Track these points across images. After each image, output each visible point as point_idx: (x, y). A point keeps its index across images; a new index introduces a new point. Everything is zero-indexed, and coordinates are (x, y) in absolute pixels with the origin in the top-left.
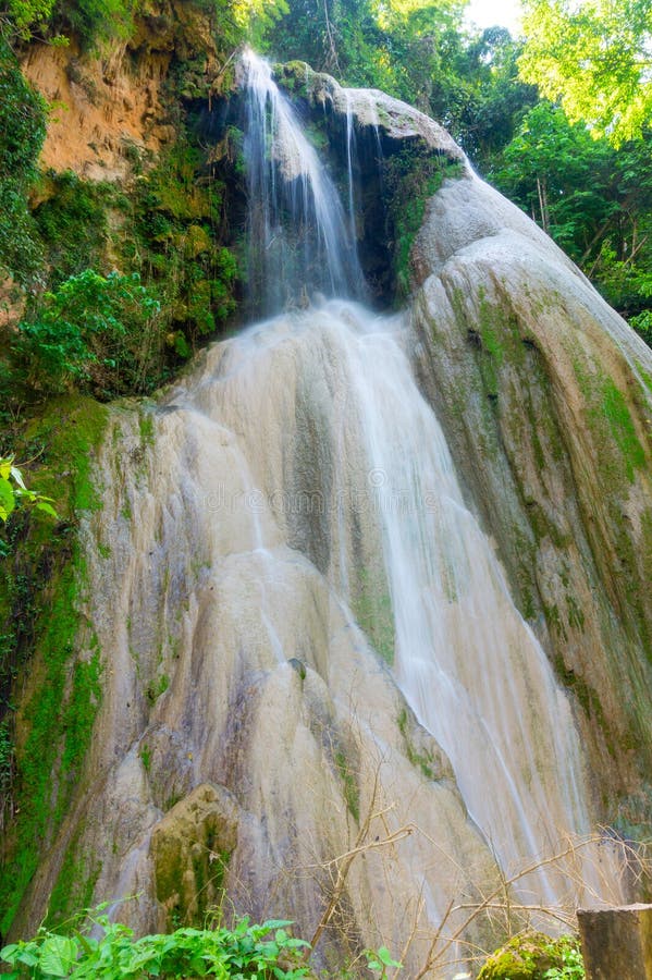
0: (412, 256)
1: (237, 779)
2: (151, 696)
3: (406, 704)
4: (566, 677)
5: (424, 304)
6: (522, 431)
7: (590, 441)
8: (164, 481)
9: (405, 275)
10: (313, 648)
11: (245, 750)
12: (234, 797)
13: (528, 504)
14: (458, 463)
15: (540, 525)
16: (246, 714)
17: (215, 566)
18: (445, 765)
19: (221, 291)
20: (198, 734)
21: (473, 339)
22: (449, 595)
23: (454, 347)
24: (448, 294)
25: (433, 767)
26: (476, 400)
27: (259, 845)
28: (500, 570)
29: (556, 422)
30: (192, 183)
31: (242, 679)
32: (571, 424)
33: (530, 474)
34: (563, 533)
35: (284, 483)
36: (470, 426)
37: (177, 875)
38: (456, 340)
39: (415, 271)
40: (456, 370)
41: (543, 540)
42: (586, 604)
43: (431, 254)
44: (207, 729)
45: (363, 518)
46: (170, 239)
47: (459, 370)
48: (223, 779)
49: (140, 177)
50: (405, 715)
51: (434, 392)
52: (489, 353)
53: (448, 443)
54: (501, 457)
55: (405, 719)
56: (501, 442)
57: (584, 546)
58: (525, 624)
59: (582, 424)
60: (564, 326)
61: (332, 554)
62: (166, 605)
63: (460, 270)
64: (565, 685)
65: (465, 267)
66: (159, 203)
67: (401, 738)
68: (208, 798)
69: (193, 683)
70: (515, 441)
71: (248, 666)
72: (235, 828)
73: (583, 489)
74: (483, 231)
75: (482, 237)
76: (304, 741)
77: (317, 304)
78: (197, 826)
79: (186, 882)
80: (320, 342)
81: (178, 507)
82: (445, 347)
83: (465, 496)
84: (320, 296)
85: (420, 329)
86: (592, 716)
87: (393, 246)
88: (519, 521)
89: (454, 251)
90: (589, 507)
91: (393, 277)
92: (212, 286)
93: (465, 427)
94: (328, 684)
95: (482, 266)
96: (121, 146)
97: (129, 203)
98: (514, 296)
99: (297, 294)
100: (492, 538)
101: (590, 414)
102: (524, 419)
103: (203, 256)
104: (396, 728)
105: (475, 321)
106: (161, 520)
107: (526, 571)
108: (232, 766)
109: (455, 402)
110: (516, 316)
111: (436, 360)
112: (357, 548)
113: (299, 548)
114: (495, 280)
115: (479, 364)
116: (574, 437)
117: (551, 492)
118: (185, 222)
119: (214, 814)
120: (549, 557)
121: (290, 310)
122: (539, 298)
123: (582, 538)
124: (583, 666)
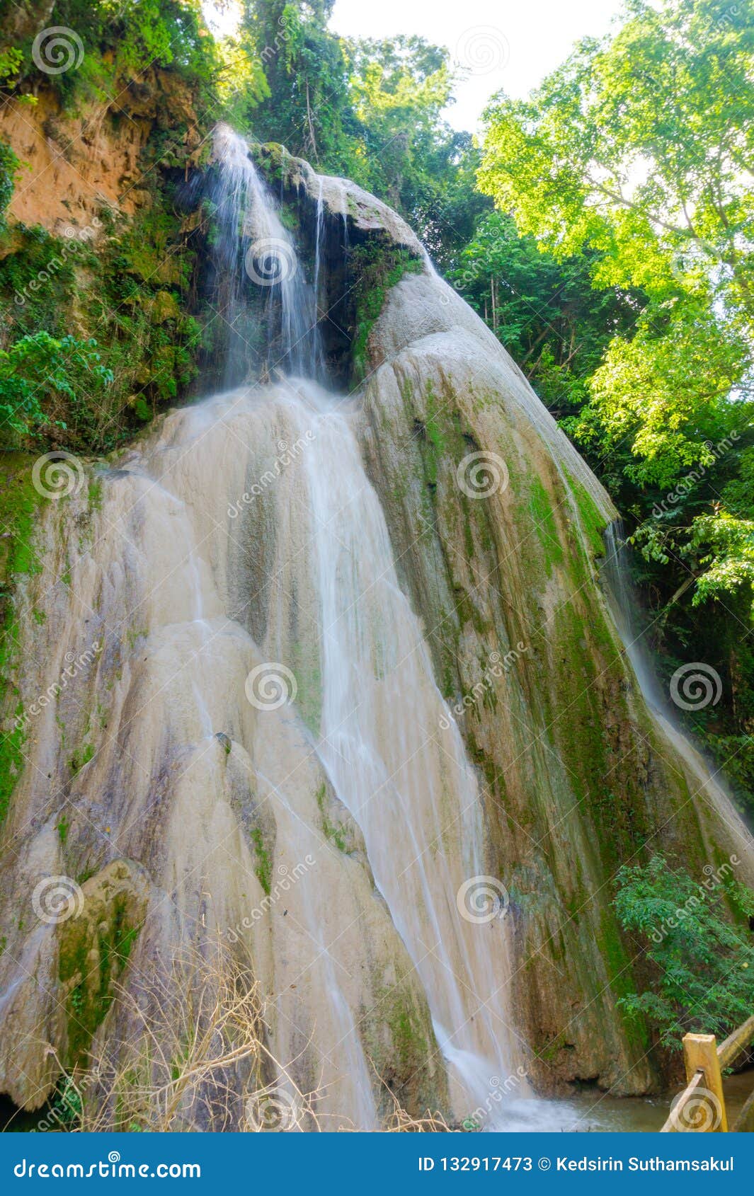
0: (369, 344)
1: (153, 854)
2: (75, 766)
3: (326, 778)
4: (477, 755)
5: (376, 391)
6: (456, 520)
7: (516, 536)
8: (107, 547)
9: (362, 360)
10: (241, 721)
11: (162, 825)
12: (147, 873)
13: (456, 590)
14: (396, 546)
15: (466, 611)
16: (166, 790)
17: (151, 636)
18: (357, 838)
19: (185, 358)
20: (118, 807)
21: (418, 427)
22: (376, 673)
23: (401, 435)
24: (399, 382)
25: (345, 840)
26: (417, 486)
27: (167, 925)
28: (426, 651)
29: (487, 514)
30: (165, 249)
31: (167, 752)
32: (500, 517)
33: (460, 560)
34: (485, 620)
35: (228, 555)
36: (409, 511)
37: (81, 955)
38: (403, 429)
39: (371, 357)
40: (399, 457)
41: (468, 625)
42: (500, 687)
43: (387, 342)
44: (128, 802)
45: (301, 593)
46: (137, 303)
47: (403, 457)
48: (138, 855)
49: (112, 238)
50: (324, 788)
51: (379, 477)
52: (432, 444)
53: (388, 525)
54: (435, 544)
55: (324, 793)
56: (437, 528)
57: (503, 633)
58: (444, 703)
59: (510, 519)
60: (501, 425)
61: (268, 628)
62: (98, 674)
63: (411, 361)
64: (475, 762)
65: (416, 358)
66: (129, 266)
67: (318, 811)
68: (120, 874)
69: (118, 755)
70: (449, 529)
71: (174, 739)
72: (145, 905)
73: (506, 580)
74: (435, 327)
75: (434, 331)
76: (223, 818)
77: (275, 379)
78: (106, 904)
79: (89, 961)
80: (274, 419)
81: (120, 577)
82: (392, 433)
83: (399, 577)
84: (279, 372)
85: (370, 413)
86: (497, 792)
87: (354, 329)
88: (446, 605)
89: (408, 342)
90: (510, 597)
91: (351, 359)
92: (176, 352)
93: (405, 511)
94: (252, 758)
95: (432, 360)
96: (96, 207)
97: (98, 263)
98: (459, 392)
99: (257, 369)
100: (421, 619)
101: (518, 509)
102: (458, 509)
103: (170, 322)
104: (315, 803)
105: (422, 413)
106: (101, 587)
107: (449, 653)
108: (148, 842)
109: (397, 487)
110: (459, 411)
111: (383, 445)
112: (293, 624)
113: (237, 620)
114: (443, 376)
115: (422, 453)
116: (502, 530)
117: (477, 580)
118: (154, 287)
119: (125, 892)
120: (471, 640)
121: (250, 384)
122: (481, 397)
123: (501, 624)
124: (492, 745)
